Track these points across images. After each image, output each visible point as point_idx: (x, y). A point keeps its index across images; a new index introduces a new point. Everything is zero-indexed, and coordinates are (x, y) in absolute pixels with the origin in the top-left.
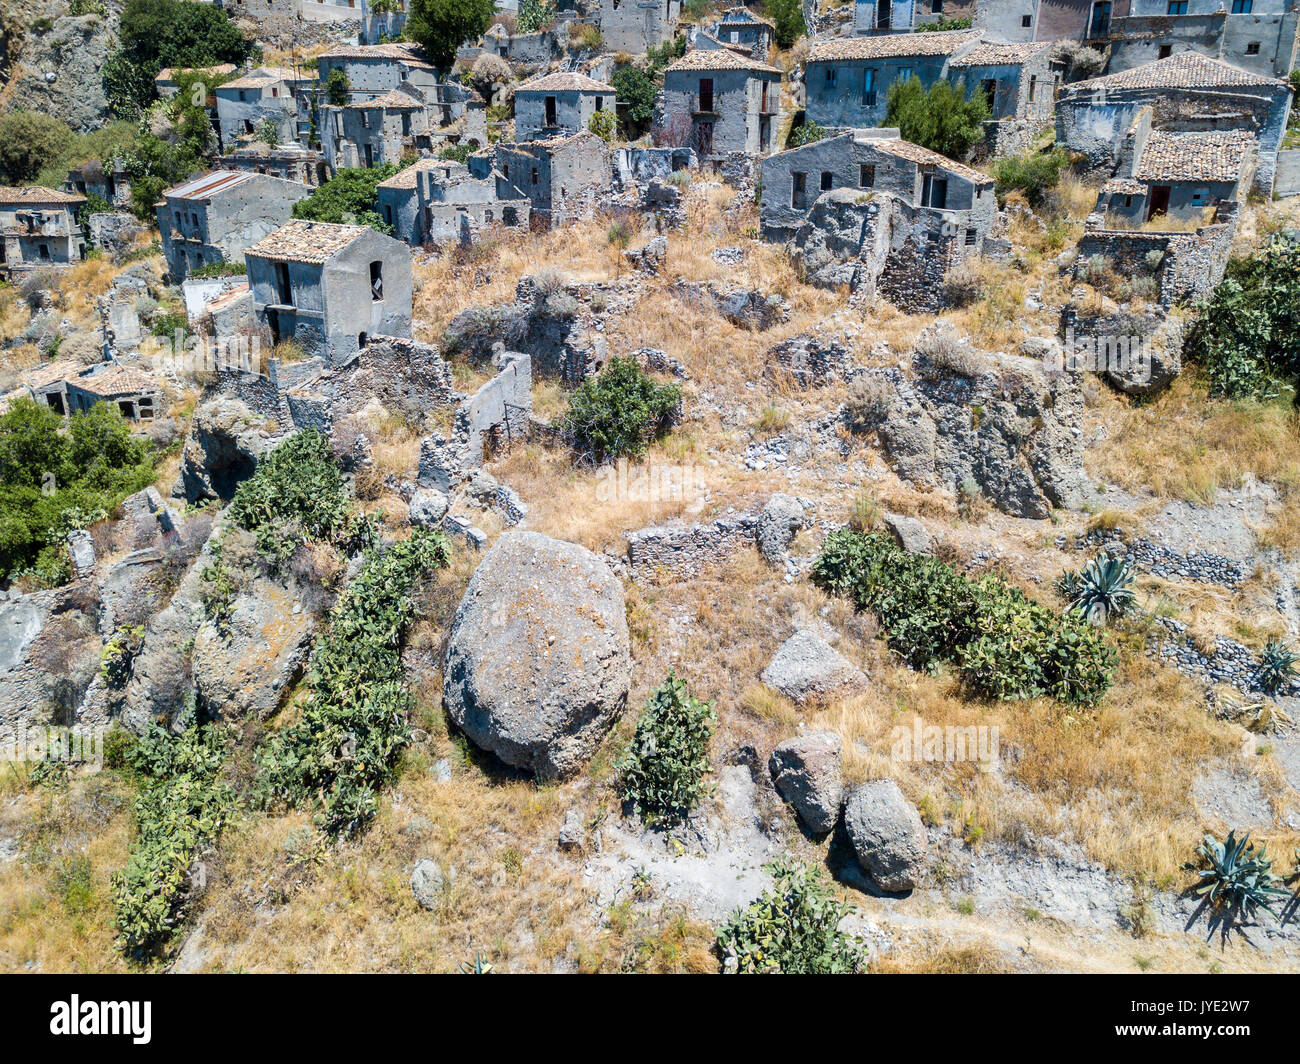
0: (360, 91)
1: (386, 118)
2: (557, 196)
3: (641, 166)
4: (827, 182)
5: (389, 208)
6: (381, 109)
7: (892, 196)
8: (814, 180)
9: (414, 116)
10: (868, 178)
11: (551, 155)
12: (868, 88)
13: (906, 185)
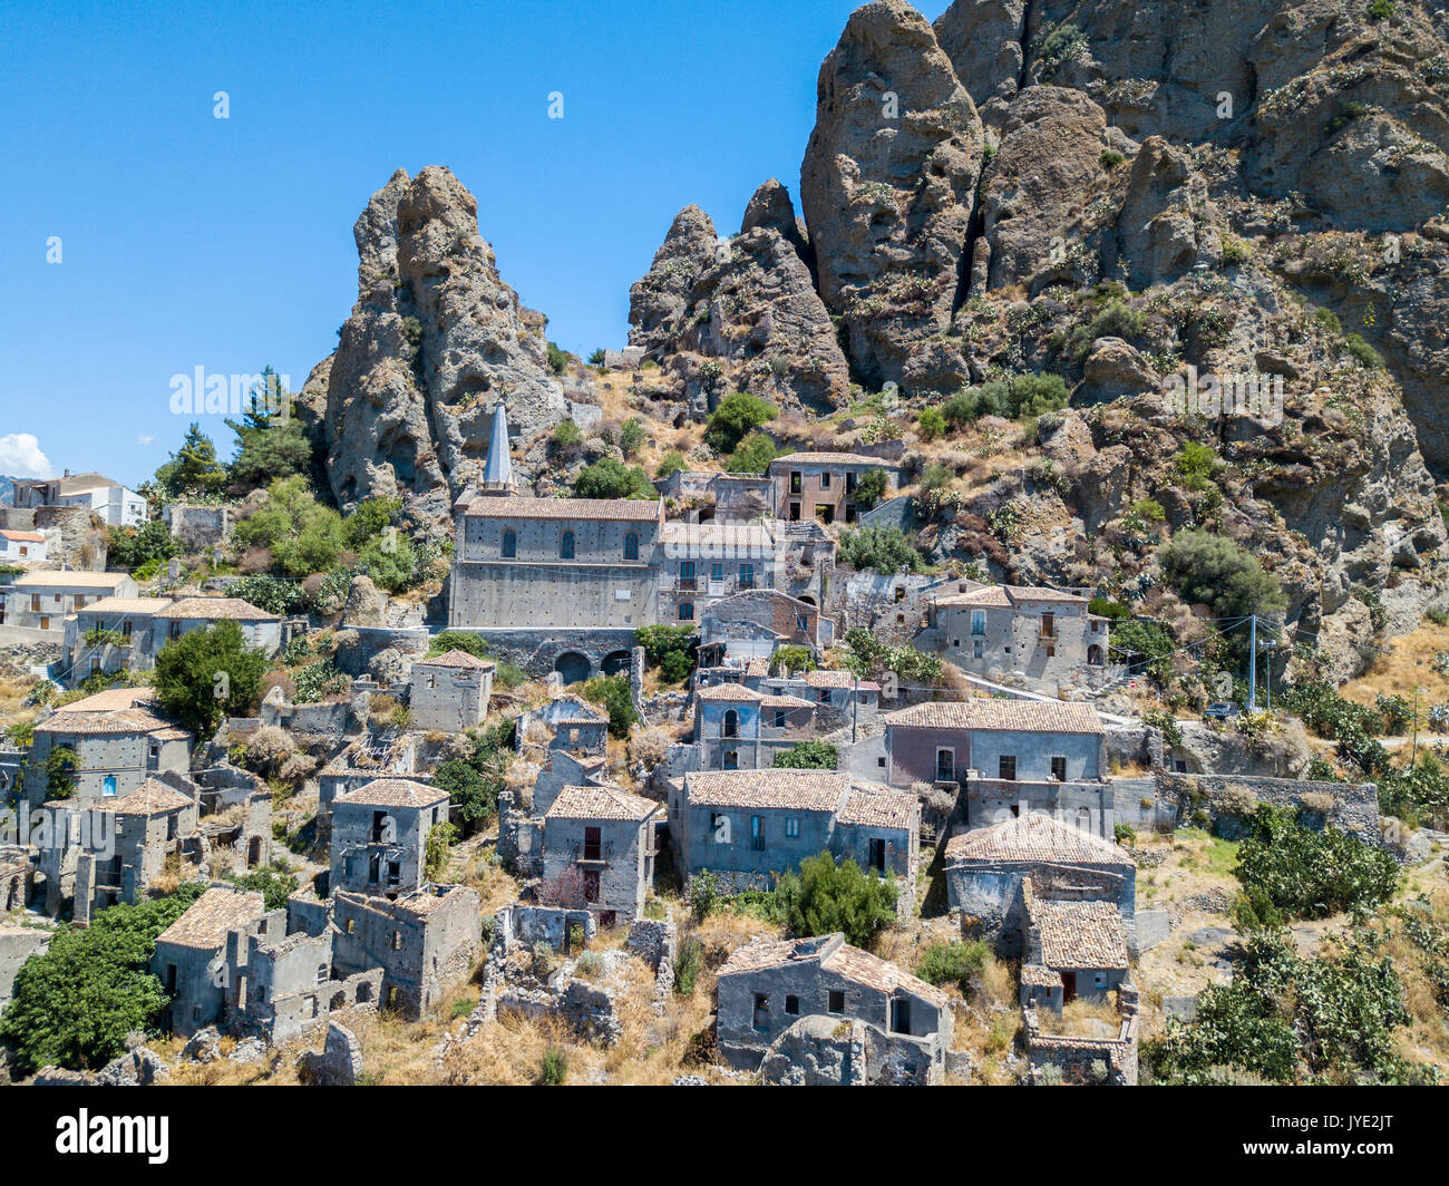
0: (94, 771)
1: (150, 825)
2: (428, 968)
3: (526, 925)
4: (793, 1006)
5: (172, 969)
6: (145, 816)
7: (866, 1024)
8: (776, 1003)
9: (181, 816)
10: (837, 1004)
11: (424, 924)
12: (755, 833)
13: (878, 1016)
